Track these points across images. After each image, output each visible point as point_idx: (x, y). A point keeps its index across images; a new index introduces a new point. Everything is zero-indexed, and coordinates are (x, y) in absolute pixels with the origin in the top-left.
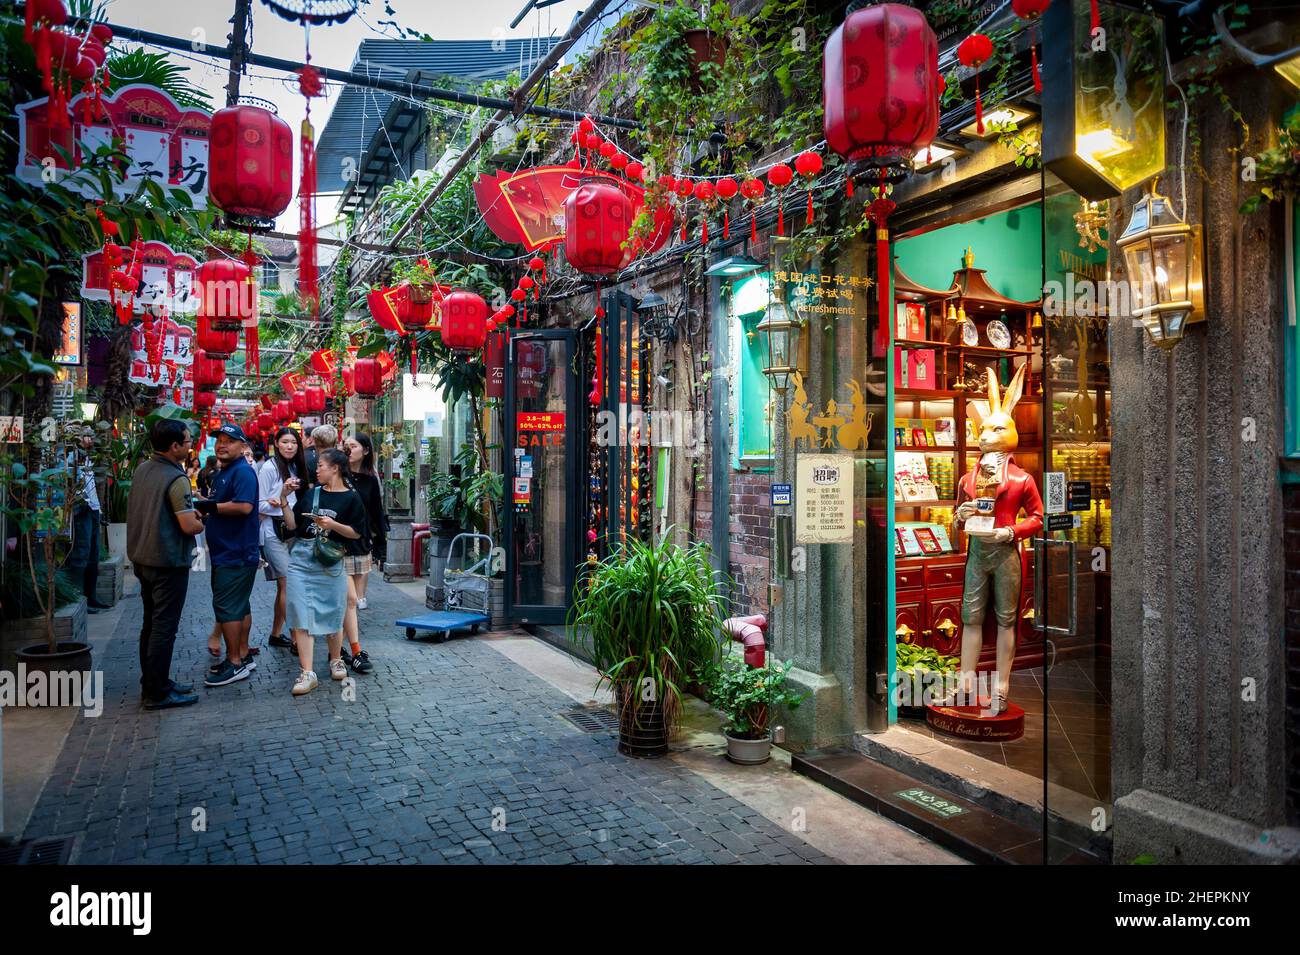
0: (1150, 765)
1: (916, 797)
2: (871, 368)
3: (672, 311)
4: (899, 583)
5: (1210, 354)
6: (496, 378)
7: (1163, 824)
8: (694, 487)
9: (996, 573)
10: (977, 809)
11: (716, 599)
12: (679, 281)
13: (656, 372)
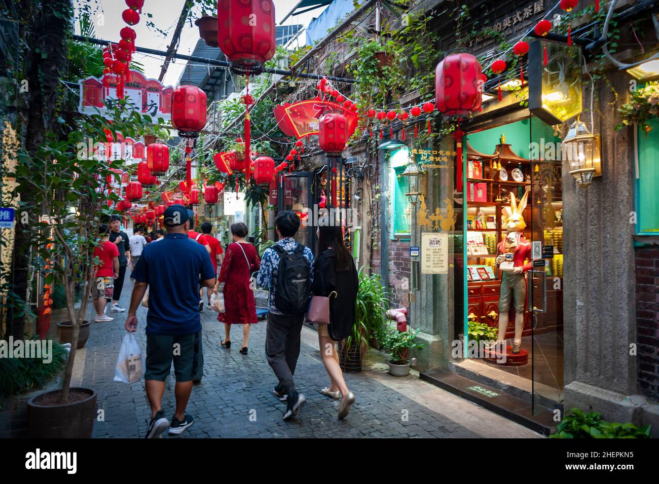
0: (580, 370)
1: (477, 389)
2: (456, 191)
3: (361, 164)
4: (470, 293)
5: (603, 190)
6: (274, 195)
7: (584, 395)
8: (372, 248)
9: (515, 288)
10: (505, 394)
11: (384, 300)
12: (365, 151)
13: (353, 194)
